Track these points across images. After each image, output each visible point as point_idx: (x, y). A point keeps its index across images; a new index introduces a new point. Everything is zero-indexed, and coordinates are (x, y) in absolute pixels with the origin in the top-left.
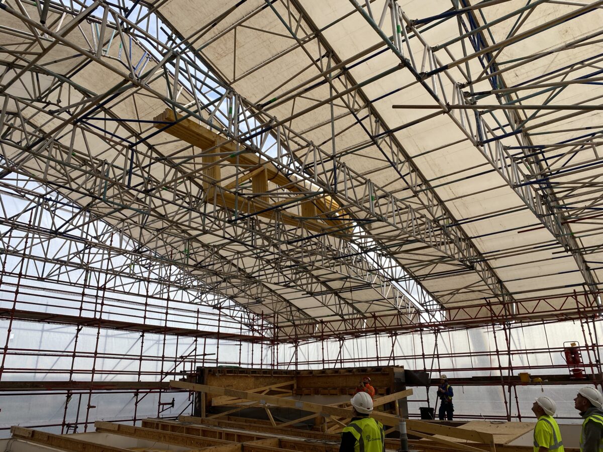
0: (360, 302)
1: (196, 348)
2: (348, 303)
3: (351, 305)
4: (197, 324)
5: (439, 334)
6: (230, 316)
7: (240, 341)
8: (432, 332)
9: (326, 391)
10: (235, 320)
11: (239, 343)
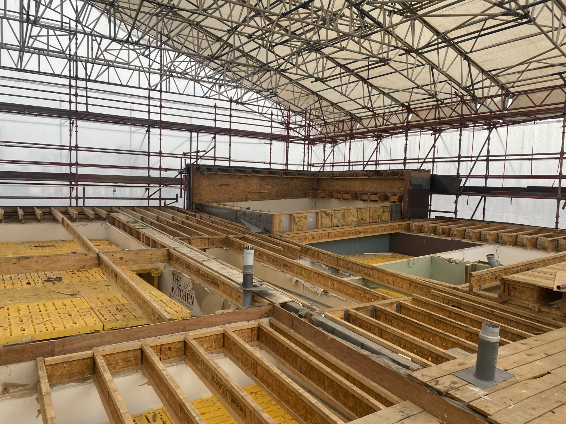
0: (397, 91)
1: (215, 145)
2: (384, 93)
3: (388, 95)
4: (215, 120)
5: (494, 130)
6: (259, 113)
7: (271, 140)
8: (485, 127)
9: (340, 195)
10: (265, 117)
11: (269, 142)
